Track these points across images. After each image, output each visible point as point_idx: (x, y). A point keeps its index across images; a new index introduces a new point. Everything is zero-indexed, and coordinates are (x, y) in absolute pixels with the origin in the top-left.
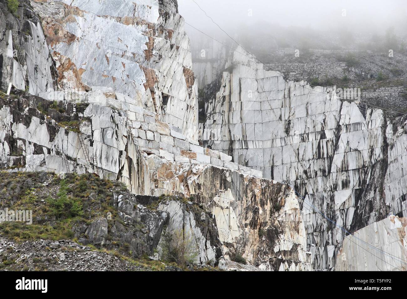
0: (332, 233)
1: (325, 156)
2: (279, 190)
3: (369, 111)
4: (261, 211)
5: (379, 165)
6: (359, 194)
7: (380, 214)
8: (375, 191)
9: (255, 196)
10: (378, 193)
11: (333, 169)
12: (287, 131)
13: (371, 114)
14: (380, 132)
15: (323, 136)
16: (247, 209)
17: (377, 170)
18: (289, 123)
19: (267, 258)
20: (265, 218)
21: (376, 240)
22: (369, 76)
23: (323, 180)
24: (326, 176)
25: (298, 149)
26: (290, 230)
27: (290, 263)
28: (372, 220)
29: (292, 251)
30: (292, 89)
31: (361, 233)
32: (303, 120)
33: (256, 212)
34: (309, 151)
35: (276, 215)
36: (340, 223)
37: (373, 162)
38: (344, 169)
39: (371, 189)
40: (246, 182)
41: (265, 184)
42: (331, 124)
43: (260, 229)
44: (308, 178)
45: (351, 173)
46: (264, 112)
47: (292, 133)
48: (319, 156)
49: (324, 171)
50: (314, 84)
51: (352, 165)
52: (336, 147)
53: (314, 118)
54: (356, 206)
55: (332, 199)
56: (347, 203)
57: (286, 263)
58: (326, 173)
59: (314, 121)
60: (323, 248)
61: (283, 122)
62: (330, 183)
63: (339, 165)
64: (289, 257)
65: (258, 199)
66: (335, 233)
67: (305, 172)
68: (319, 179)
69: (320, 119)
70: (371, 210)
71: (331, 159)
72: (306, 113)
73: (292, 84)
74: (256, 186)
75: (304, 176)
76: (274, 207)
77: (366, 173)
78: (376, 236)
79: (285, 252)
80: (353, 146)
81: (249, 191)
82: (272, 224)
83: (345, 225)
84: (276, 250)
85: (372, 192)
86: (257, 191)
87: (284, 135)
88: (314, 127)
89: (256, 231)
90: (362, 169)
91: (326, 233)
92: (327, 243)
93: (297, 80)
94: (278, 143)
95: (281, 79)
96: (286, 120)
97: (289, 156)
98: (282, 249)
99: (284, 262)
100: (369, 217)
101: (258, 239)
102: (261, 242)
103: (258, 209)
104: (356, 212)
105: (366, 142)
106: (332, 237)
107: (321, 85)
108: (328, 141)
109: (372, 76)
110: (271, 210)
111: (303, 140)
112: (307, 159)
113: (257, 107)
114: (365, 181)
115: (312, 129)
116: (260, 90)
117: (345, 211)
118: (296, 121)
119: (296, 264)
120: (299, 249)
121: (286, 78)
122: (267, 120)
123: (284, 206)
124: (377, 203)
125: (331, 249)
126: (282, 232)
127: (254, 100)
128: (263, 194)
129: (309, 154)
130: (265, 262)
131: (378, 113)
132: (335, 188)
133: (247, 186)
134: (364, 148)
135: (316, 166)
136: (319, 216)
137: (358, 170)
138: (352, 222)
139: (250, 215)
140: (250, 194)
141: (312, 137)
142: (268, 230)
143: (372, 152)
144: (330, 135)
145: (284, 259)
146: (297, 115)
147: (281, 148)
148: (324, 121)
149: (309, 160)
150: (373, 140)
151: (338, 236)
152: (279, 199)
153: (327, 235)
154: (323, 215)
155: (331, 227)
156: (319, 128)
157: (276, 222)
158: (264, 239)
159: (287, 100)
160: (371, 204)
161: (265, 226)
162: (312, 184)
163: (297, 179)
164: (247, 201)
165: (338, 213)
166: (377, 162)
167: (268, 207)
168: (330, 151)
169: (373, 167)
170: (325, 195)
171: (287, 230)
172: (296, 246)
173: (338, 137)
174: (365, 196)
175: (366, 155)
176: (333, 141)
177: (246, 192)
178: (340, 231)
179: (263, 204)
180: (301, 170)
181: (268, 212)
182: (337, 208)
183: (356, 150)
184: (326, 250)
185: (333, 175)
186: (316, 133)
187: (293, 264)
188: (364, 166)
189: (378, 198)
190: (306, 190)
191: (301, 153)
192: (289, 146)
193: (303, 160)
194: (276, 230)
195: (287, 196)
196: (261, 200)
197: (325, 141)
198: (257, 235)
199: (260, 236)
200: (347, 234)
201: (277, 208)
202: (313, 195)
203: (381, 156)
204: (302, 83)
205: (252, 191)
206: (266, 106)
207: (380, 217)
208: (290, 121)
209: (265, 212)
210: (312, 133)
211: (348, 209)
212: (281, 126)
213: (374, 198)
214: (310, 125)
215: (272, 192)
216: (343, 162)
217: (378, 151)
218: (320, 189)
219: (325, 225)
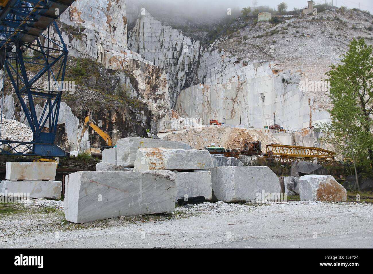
0: (176, 88)
1: (176, 58)
2: (159, 71)
3: (194, 41)
4: (151, 78)
5: (196, 63)
6: (188, 74)
7: (195, 82)
8: (194, 73)
9: (150, 72)
10: (195, 74)
11: (178, 63)
12: (161, 46)
13: (195, 42)
14: (198, 50)
15: (176, 50)
16: (146, 77)
17: (196, 65)
18: (162, 43)
19: (153, 97)
20: (153, 81)
21: (194, 93)
22: (195, 27)
23: (174, 67)
24: (175, 66)
25: (165, 54)
26: (162, 86)
27: (161, 99)
28: (192, 85)
29: (162, 95)
30: (164, 29)
31: (188, 89)
32: (168, 43)
33: (149, 78)
34: (170, 55)
35: (157, 80)
36: (179, 85)
37: (194, 62)
38: (183, 64)
39: (192, 72)
40: (146, 66)
41: (154, 68)
42: (179, 45)
43: (150, 85)
44: (168, 66)
45: (185, 65)
46: (153, 38)
47: (163, 47)
48: (173, 57)
49: (175, 64)
50: (174, 28)
51: (186, 63)
52: (180, 54)
53: (172, 42)
54: (186, 78)
55: (177, 75)
56: (183, 77)
57: (160, 99)
58: (175, 65)
59: (172, 43)
60: (172, 94)
61: (160, 42)
62: (177, 69)
63: (181, 62)
64: (161, 97)
65: (151, 73)
66: (177, 89)
67: (167, 64)
68: (173, 67)
69: (175, 42)
70: (192, 81)
71: (178, 59)
72: (169, 40)
73: (165, 27)
74: (150, 68)
75: (167, 65)
76: (157, 77)
77: (191, 66)
78: (194, 91)
79: (160, 95)
80: (187, 55)
81: (147, 70)
82: (156, 84)
83: (181, 86)
84: (156, 94)
85: (193, 74)
86: (150, 70)
87: (160, 48)
88: (172, 45)
89: (149, 86)
90: (190, 64)
91: (174, 88)
92: (174, 92)
93: (167, 25)
94: (157, 51)
95: (160, 25)
96: (161, 42)
97: (161, 57)
98: (159, 94)
99: (159, 99)
100: (191, 83)
101: (149, 89)
102: (151, 90)
103: (150, 77)
104: (186, 81)
105: (192, 53)
106: (176, 90)
107: (177, 28)
108: (177, 52)
109: (196, 27)
110: (155, 78)
111: (168, 51)
112: (169, 58)
113: (150, 35)
114: (190, 69)
115: (171, 46)
116: (152, 28)
117: (181, 80)
118: (165, 42)
119: (164, 100)
120: (165, 94)
121: (162, 24)
122: (154, 41)
123: (160, 77)
124: (195, 78)
125: (175, 95)
126: (159, 87)
127: (149, 32)
128: (153, 71)
129: (170, 57)
130: (152, 98)
131: (198, 42)
132: (179, 71)
133: (147, 68)
134: (191, 56)
135: (172, 62)
136: (171, 82)
137: (188, 64)
138: (184, 85)
139: (147, 79)
140: (147, 71)
141: (171, 50)
142: (154, 86)
143: (194, 57)
144: (178, 49)
145: (159, 97)
146: (166, 40)
147: (158, 53)
148: (176, 44)
149: (169, 59)
150: (195, 53)
151: (178, 90)
152: (159, 74)
153: (174, 89)
154: (173, 81)
155: (176, 86)
156: (174, 46)
157: (157, 83)
158: (152, 89)
159: (162, 33)
160: (192, 78)
161: (153, 84)
162: (170, 68)
163: (164, 66)
164: (146, 74)
165: (179, 81)
166: (196, 62)
167: (154, 77)
168: (178, 56)
169: (194, 64)
170: (175, 73)
171: (161, 86)
172: (164, 93)
173: (181, 50)
174: (190, 75)
175: (192, 58)
176: (179, 52)
177: (146, 70)
178: (179, 88)
179: (152, 76)
180: (166, 63)
181: (154, 79)
182: (179, 79)
183: (188, 56)
184: (173, 95)
185: (178, 66)
186: (173, 48)
187: (162, 100)
188: (191, 63)
189: (195, 76)
190: (167, 71)
191: (166, 55)
192: (162, 52)
193: (167, 58)
194: (157, 86)
195: (162, 73)
196: (152, 74)
197: (176, 51)
198: (149, 88)
199: (150, 88)
200: (182, 89)
201: (158, 77)
202: (170, 73)
203: (198, 59)
204: (169, 27)
205: (148, 70)
206: (154, 35)
207: (195, 84)
208: (163, 42)
209: (153, 79)
210: (171, 48)
211: (183, 80)
212: (159, 44)
213: (194, 76)
214: (171, 45)
215: (156, 71)
216: (183, 61)
217: (196, 57)
218: (173, 71)
219: (174, 85)
